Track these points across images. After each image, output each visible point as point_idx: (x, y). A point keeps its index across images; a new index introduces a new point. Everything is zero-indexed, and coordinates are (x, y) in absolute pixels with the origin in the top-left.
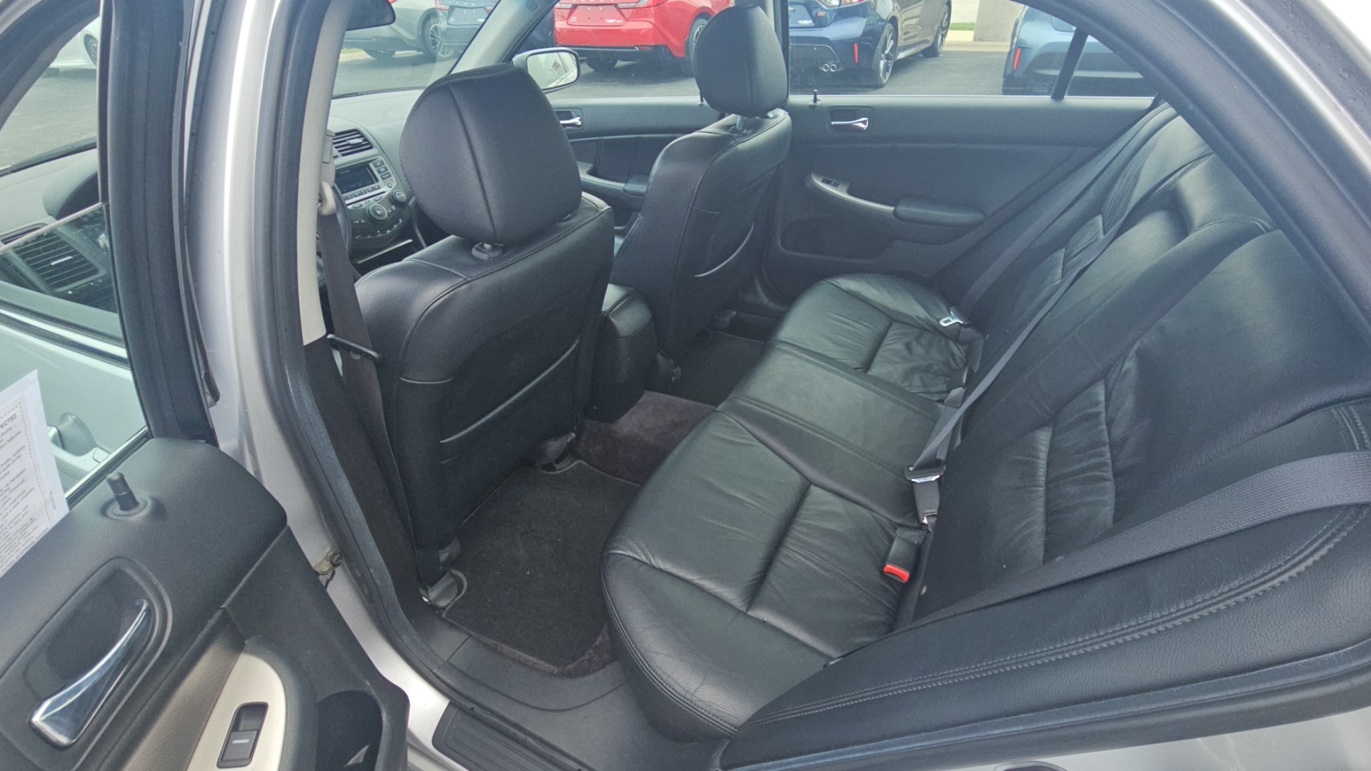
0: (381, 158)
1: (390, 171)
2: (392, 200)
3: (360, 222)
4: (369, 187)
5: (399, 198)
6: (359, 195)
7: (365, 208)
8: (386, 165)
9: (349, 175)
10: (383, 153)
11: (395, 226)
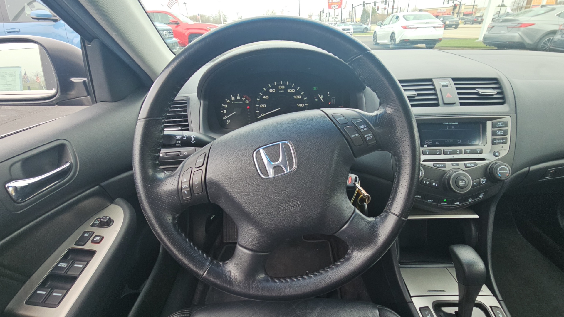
1: (509, 137)
2: (489, 173)
5: (499, 173)
6: (451, 153)
7: (448, 171)
8: (509, 128)
9: (453, 128)
10: (514, 112)
11: (470, 200)
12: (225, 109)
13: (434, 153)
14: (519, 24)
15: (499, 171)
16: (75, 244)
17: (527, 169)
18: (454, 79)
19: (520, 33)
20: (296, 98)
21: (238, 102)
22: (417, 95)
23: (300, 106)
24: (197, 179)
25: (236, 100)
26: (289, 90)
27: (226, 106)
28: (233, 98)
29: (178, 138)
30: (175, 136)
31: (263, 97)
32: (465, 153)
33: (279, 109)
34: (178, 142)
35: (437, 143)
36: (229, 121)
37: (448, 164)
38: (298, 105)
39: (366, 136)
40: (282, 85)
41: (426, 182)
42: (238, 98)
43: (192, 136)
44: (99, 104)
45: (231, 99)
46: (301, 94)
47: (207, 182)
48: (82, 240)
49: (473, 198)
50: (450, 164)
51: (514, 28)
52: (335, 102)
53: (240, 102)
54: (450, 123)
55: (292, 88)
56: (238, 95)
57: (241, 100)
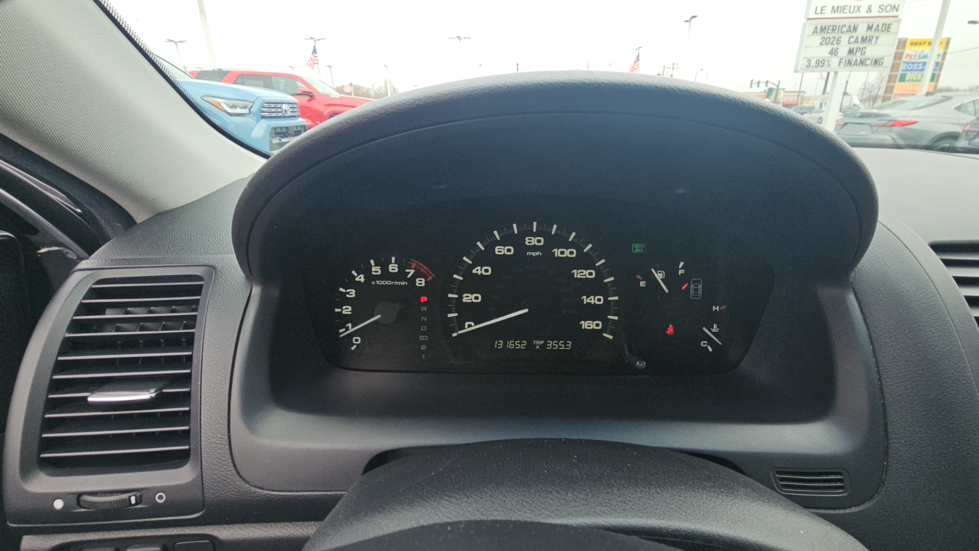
12: (349, 302)
14: (890, 121)
19: (894, 135)
20: (579, 276)
21: (391, 283)
23: (592, 302)
25: (386, 275)
26: (557, 252)
27: (352, 293)
28: (376, 270)
31: (474, 271)
33: (526, 310)
36: (357, 340)
38: (586, 300)
40: (535, 235)
42: (393, 268)
45: (371, 271)
46: (597, 265)
51: (881, 128)
52: (700, 292)
53: (396, 283)
55: (568, 245)
56: (393, 259)
57: (401, 275)
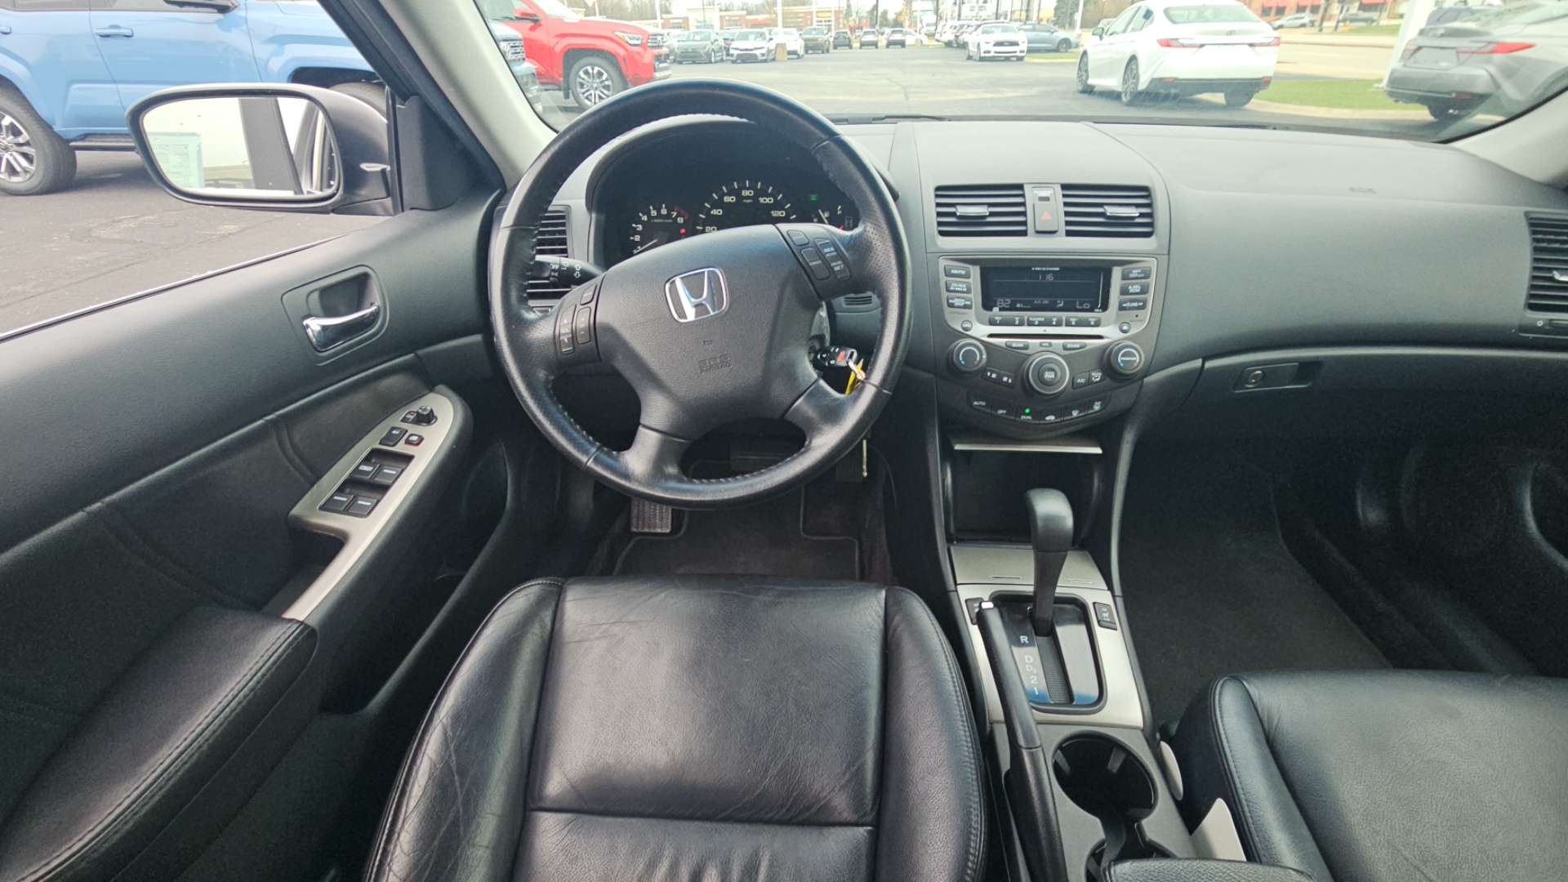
0: (1152, 263)
1: (1150, 296)
2: (1106, 362)
3: (1000, 377)
4: (1074, 316)
5: (1122, 361)
6: (1041, 324)
7: (1030, 355)
8: (1152, 281)
9: (1050, 278)
10: (1167, 253)
11: (1075, 413)
12: (638, 233)
13: (1011, 323)
14: (1489, 43)
15: (1123, 356)
16: (380, 443)
17: (1198, 363)
18: (1064, 187)
19: (1492, 69)
20: (775, 215)
21: (663, 221)
22: (988, 214)
24: (583, 321)
25: (659, 216)
26: (762, 200)
27: (640, 227)
28: (654, 213)
29: (553, 267)
30: (549, 264)
31: (712, 213)
32: (1068, 324)
34: (553, 274)
35: (1018, 305)
37: (1033, 344)
39: (833, 264)
40: (748, 189)
41: (991, 375)
42: (664, 212)
43: (576, 267)
44: (409, 213)
45: (650, 214)
46: (786, 207)
47: (597, 325)
48: (390, 439)
49: (1080, 408)
50: (1036, 343)
51: (1475, 55)
53: (666, 221)
54: (1044, 269)
55: (768, 196)
56: (664, 206)
57: (669, 216)
